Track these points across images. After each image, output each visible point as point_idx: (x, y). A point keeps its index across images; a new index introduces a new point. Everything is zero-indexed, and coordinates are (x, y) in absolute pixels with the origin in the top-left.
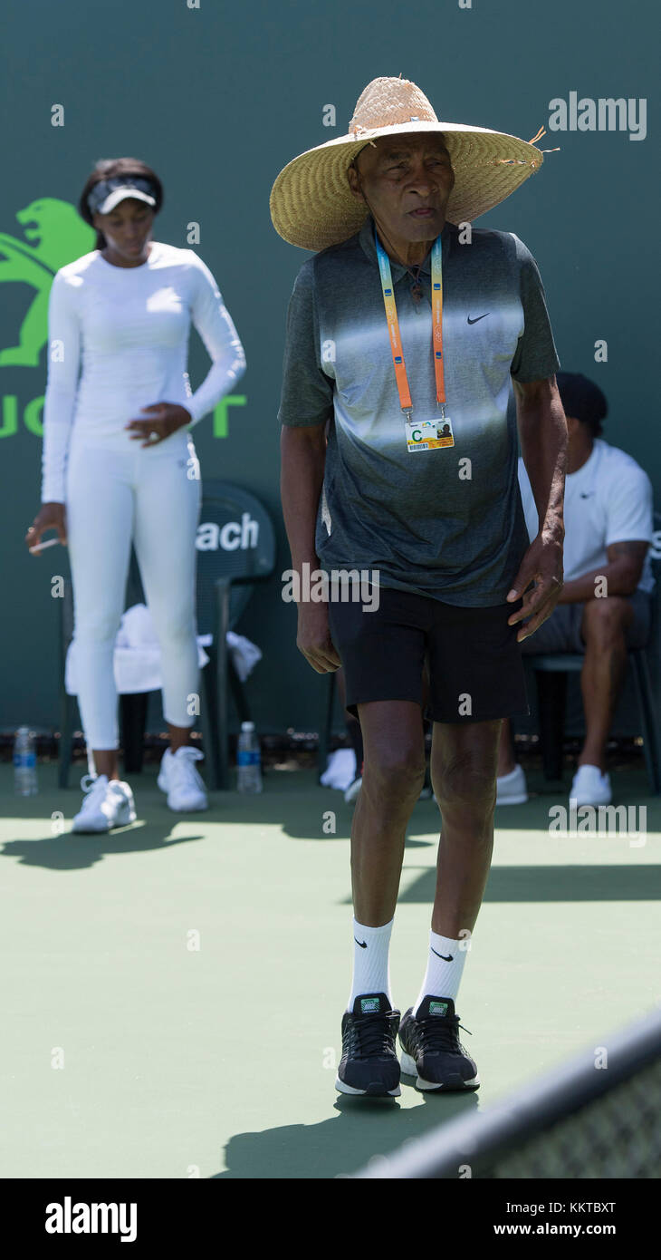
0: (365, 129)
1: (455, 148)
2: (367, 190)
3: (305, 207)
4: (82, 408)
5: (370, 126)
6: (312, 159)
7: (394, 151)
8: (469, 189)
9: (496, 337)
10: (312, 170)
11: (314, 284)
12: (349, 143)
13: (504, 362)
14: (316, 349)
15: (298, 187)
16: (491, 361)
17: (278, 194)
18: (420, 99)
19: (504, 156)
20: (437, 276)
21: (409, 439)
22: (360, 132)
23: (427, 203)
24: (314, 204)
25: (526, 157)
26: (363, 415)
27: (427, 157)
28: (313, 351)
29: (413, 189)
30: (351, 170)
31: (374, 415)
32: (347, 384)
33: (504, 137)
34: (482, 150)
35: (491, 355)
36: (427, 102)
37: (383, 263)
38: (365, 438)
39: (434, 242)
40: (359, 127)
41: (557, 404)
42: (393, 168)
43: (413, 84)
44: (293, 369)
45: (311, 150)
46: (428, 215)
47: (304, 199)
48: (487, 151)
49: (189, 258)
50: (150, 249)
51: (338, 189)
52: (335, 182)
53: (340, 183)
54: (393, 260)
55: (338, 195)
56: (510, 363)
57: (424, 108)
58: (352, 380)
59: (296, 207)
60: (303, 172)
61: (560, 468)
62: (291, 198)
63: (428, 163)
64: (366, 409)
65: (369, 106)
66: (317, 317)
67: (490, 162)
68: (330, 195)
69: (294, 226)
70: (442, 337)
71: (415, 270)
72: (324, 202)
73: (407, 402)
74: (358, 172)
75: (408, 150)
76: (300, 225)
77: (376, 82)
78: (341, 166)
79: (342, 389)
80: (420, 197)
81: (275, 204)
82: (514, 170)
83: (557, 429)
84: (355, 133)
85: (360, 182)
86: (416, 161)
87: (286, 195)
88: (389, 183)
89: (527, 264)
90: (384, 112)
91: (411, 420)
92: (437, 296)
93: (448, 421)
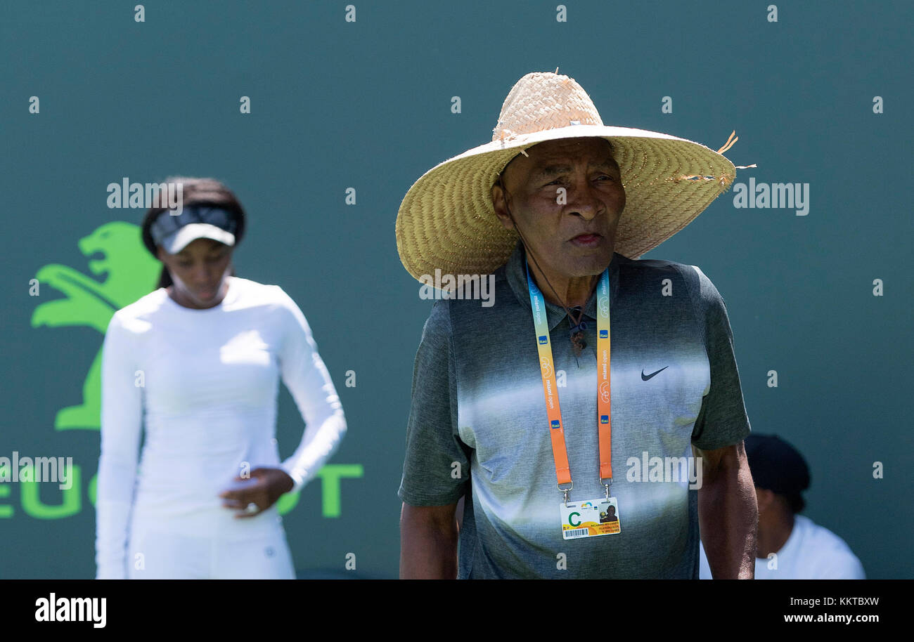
0: (513, 135)
1: (625, 159)
2: (516, 212)
3: (439, 236)
4: (145, 483)
5: (520, 131)
6: (448, 173)
7: (550, 163)
8: (643, 213)
9: (677, 397)
10: (448, 187)
11: (450, 330)
12: (495, 152)
13: (685, 426)
14: (452, 409)
15: (431, 209)
16: (670, 426)
17: (406, 218)
18: (581, 98)
19: (687, 170)
20: (603, 320)
21: (565, 522)
22: (509, 138)
23: (592, 228)
24: (450, 232)
25: (713, 170)
26: (512, 493)
27: (592, 169)
28: (447, 414)
29: (576, 210)
30: (496, 189)
31: (525, 493)
32: (489, 455)
33: (688, 145)
34: (658, 163)
35: (670, 419)
36: (590, 103)
37: (536, 303)
38: (514, 522)
39: (600, 277)
40: (507, 131)
41: (745, 474)
42: (548, 184)
43: (573, 81)
44: (422, 435)
45: (447, 161)
46: (593, 243)
47: (438, 225)
48: (665, 163)
49: (275, 296)
50: (228, 287)
51: (480, 213)
52: (476, 204)
53: (483, 206)
54: (549, 300)
55: (480, 220)
56: (692, 428)
57: (587, 110)
58: (497, 450)
59: (428, 235)
60: (437, 190)
61: (748, 554)
62: (422, 224)
63: (592, 179)
64: (517, 487)
65: (518, 108)
66: (454, 372)
67: (668, 178)
68: (470, 220)
69: (426, 259)
70: (610, 397)
71: (576, 313)
72: (463, 231)
73: (566, 477)
74: (504, 189)
75: (567, 161)
76: (433, 259)
77: (527, 79)
78: (483, 184)
79: (484, 461)
80: (583, 219)
81: (401, 231)
82: (699, 188)
83: (745, 505)
84: (502, 140)
85: (507, 203)
86: (578, 174)
87: (416, 220)
88: (545, 203)
89: (715, 304)
90: (536, 115)
91: (568, 499)
92: (604, 345)
93: (613, 501)
